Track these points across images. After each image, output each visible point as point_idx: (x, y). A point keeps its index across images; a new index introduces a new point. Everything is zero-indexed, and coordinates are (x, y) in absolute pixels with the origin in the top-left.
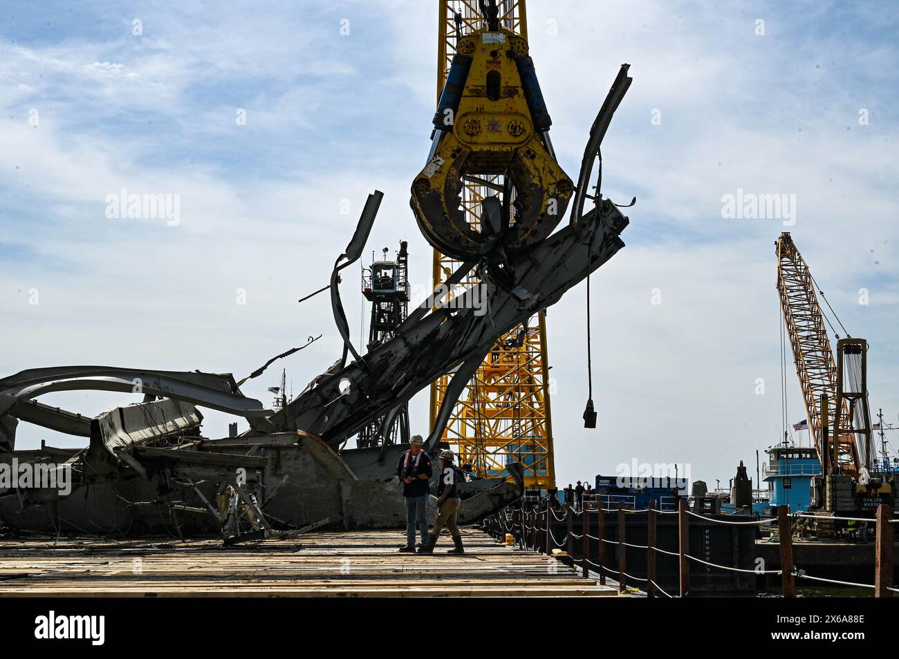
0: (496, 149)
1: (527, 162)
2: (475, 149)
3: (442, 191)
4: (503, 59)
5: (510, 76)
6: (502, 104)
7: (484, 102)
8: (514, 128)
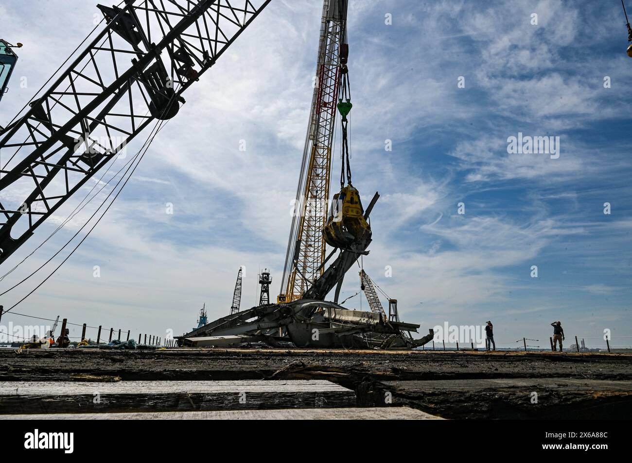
0: (353, 217)
1: (360, 221)
2: (348, 216)
3: (339, 226)
4: (354, 194)
5: (356, 199)
6: (354, 206)
7: (350, 205)
8: (358, 212)
